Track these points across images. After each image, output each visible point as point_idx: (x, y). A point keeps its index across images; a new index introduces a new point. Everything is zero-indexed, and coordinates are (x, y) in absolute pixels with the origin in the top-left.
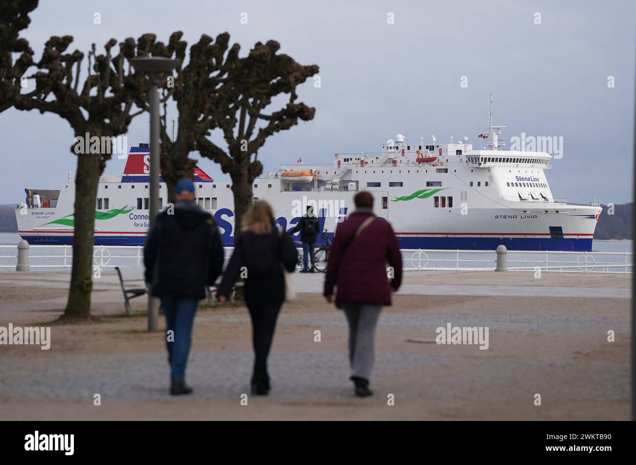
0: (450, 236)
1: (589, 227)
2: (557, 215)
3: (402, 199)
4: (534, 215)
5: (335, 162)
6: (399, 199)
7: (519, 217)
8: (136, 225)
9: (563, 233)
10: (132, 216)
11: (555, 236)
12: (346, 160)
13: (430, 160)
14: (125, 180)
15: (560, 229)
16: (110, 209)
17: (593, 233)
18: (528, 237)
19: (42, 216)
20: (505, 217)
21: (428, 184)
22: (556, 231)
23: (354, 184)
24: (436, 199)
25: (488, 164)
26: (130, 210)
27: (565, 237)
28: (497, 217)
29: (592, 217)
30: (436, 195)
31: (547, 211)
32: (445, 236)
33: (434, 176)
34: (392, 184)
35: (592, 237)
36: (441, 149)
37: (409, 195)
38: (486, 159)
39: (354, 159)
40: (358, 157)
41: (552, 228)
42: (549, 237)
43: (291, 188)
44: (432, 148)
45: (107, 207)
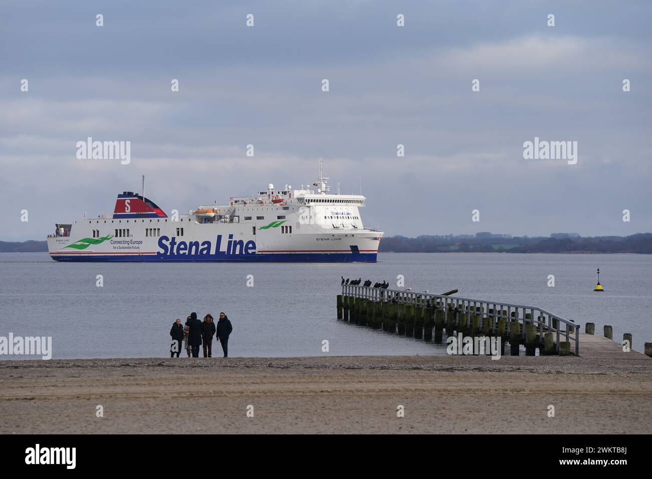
0: (292, 253)
1: (375, 246)
2: (353, 238)
3: (263, 228)
4: (339, 238)
5: (230, 203)
6: (262, 228)
7: (330, 239)
8: (115, 248)
9: (359, 250)
10: (112, 242)
11: (355, 252)
12: (236, 202)
13: (280, 201)
14: (115, 217)
15: (356, 247)
16: (100, 237)
17: (377, 250)
18: (339, 253)
19: (62, 242)
20: (322, 239)
21: (279, 218)
22: (354, 248)
23: (237, 218)
24: (283, 227)
25: (311, 204)
26: (111, 238)
27: (360, 252)
28: (317, 239)
29: (376, 239)
30: (282, 225)
31: (346, 235)
32: (289, 253)
33: (282, 212)
34: (259, 218)
35: (376, 252)
36: (290, 194)
37: (267, 225)
38: (309, 200)
39: (240, 201)
40: (243, 199)
41: (352, 247)
42: (351, 252)
43: (203, 221)
44: (285, 193)
45: (98, 236)
